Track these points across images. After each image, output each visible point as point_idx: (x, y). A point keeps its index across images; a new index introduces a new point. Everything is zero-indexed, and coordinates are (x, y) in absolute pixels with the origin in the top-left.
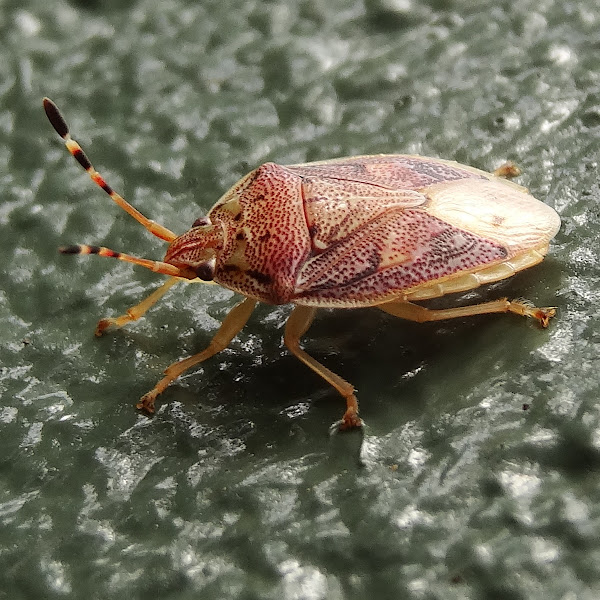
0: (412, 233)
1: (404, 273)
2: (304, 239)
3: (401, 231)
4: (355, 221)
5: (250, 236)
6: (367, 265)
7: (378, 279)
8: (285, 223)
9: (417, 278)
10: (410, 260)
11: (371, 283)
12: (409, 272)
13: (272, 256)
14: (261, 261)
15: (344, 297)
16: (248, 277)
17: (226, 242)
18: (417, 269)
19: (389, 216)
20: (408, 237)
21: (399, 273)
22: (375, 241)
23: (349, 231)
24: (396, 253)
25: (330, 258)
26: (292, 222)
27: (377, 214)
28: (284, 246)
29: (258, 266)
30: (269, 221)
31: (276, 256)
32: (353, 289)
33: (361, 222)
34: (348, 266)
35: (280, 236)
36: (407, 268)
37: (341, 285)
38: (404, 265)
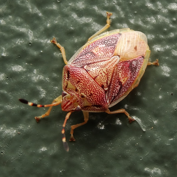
0: (124, 70)
1: (129, 82)
2: (102, 91)
3: (121, 71)
4: (109, 76)
5: (85, 96)
6: (120, 86)
7: (124, 88)
8: (94, 89)
9: (132, 81)
10: (128, 78)
11: (123, 90)
12: (130, 81)
13: (97, 100)
14: (94, 102)
15: (119, 98)
16: (93, 107)
17: (79, 99)
18: (131, 79)
19: (115, 69)
20: (123, 72)
21: (128, 83)
22: (117, 78)
23: (110, 80)
24: (124, 78)
25: (110, 91)
26: (95, 88)
27: (113, 71)
28: (99, 96)
29: (94, 103)
30: (88, 89)
31: (98, 99)
32: (120, 94)
33: (111, 76)
34: (116, 90)
35: (95, 93)
36: (129, 81)
37: (117, 96)
38: (128, 80)
